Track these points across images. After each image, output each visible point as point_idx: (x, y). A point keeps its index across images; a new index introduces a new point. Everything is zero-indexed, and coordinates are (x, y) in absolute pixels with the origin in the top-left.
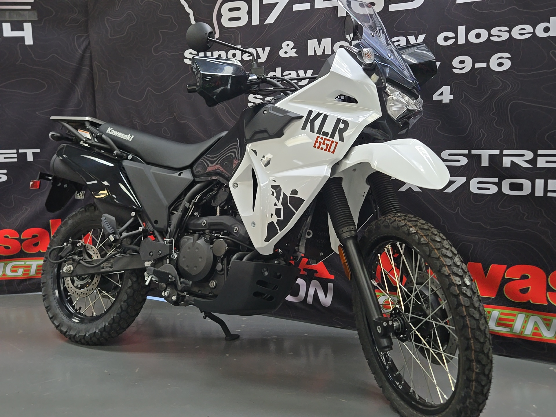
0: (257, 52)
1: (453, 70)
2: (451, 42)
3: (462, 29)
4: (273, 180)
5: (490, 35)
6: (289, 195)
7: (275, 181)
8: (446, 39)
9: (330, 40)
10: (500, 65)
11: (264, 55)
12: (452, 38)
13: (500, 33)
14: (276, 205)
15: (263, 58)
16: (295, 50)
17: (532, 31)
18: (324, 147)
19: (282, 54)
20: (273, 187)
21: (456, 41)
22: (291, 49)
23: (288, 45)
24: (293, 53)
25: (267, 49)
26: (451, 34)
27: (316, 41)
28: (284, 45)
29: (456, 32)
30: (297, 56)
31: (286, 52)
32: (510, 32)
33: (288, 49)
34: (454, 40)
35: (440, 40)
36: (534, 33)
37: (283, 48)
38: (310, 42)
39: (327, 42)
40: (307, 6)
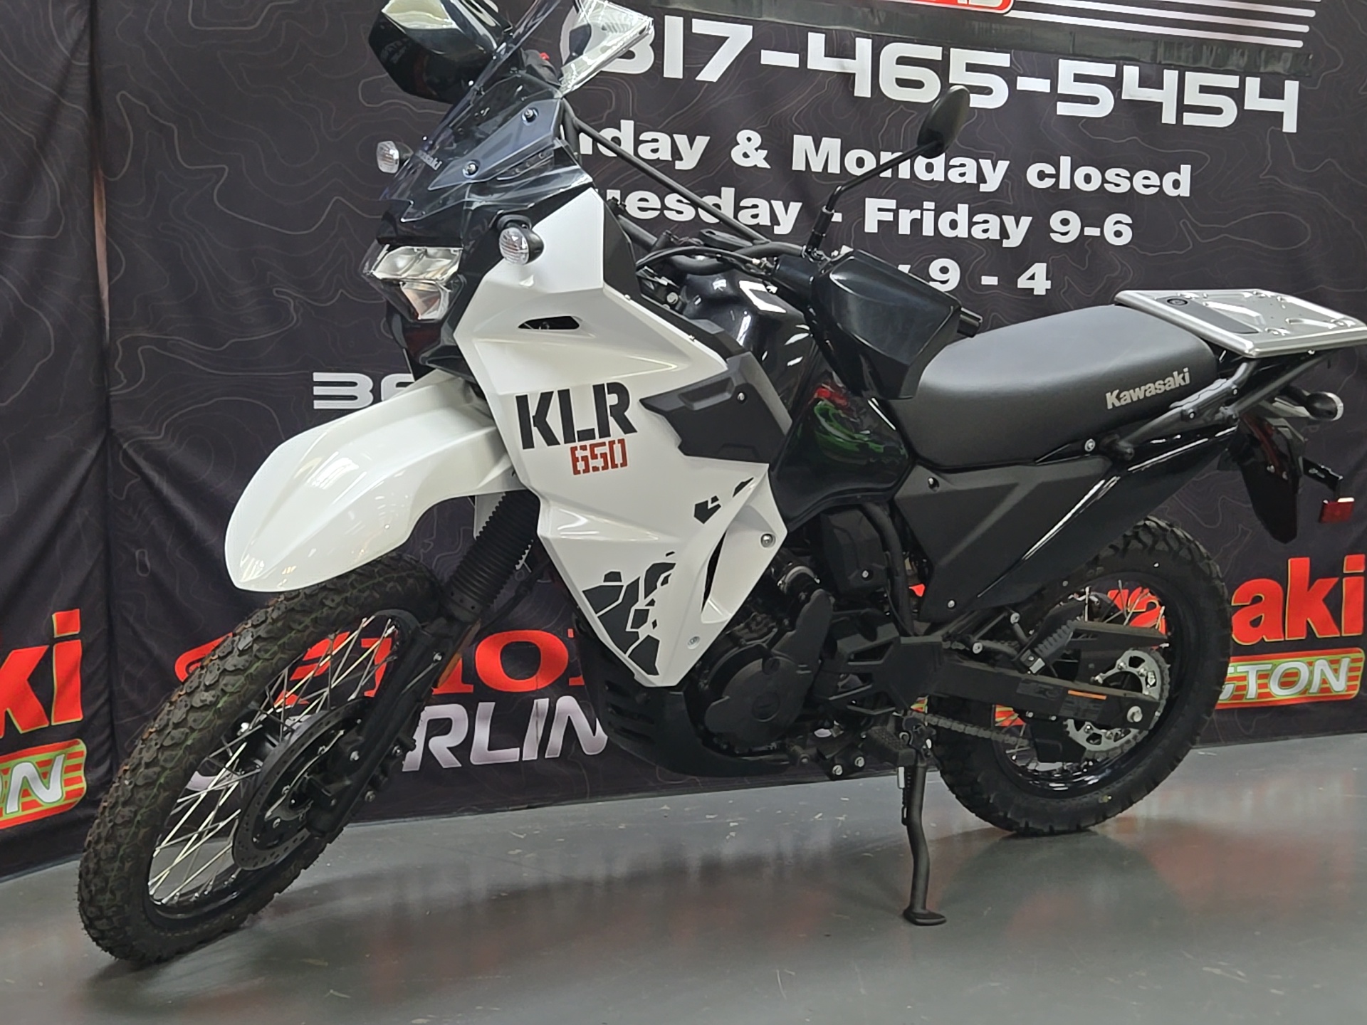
0: (674, 144)
1: (1052, 235)
2: (1048, 182)
3: (1065, 162)
5: (1104, 181)
8: (1042, 176)
9: (837, 142)
10: (1118, 234)
11: (691, 152)
12: (1050, 176)
13: (1118, 180)
15: (689, 160)
16: (765, 152)
17: (1159, 184)
19: (736, 156)
21: (1057, 183)
22: (757, 149)
23: (749, 139)
24: (759, 159)
25: (702, 142)
26: (1049, 169)
27: (809, 139)
28: (742, 136)
29: (1057, 166)
30: (768, 167)
31: (746, 155)
32: (1130, 179)
33: (749, 148)
34: (1054, 180)
35: (1032, 174)
36: (1161, 186)
37: (738, 144)
38: (798, 139)
39: (832, 145)
40: (791, 60)
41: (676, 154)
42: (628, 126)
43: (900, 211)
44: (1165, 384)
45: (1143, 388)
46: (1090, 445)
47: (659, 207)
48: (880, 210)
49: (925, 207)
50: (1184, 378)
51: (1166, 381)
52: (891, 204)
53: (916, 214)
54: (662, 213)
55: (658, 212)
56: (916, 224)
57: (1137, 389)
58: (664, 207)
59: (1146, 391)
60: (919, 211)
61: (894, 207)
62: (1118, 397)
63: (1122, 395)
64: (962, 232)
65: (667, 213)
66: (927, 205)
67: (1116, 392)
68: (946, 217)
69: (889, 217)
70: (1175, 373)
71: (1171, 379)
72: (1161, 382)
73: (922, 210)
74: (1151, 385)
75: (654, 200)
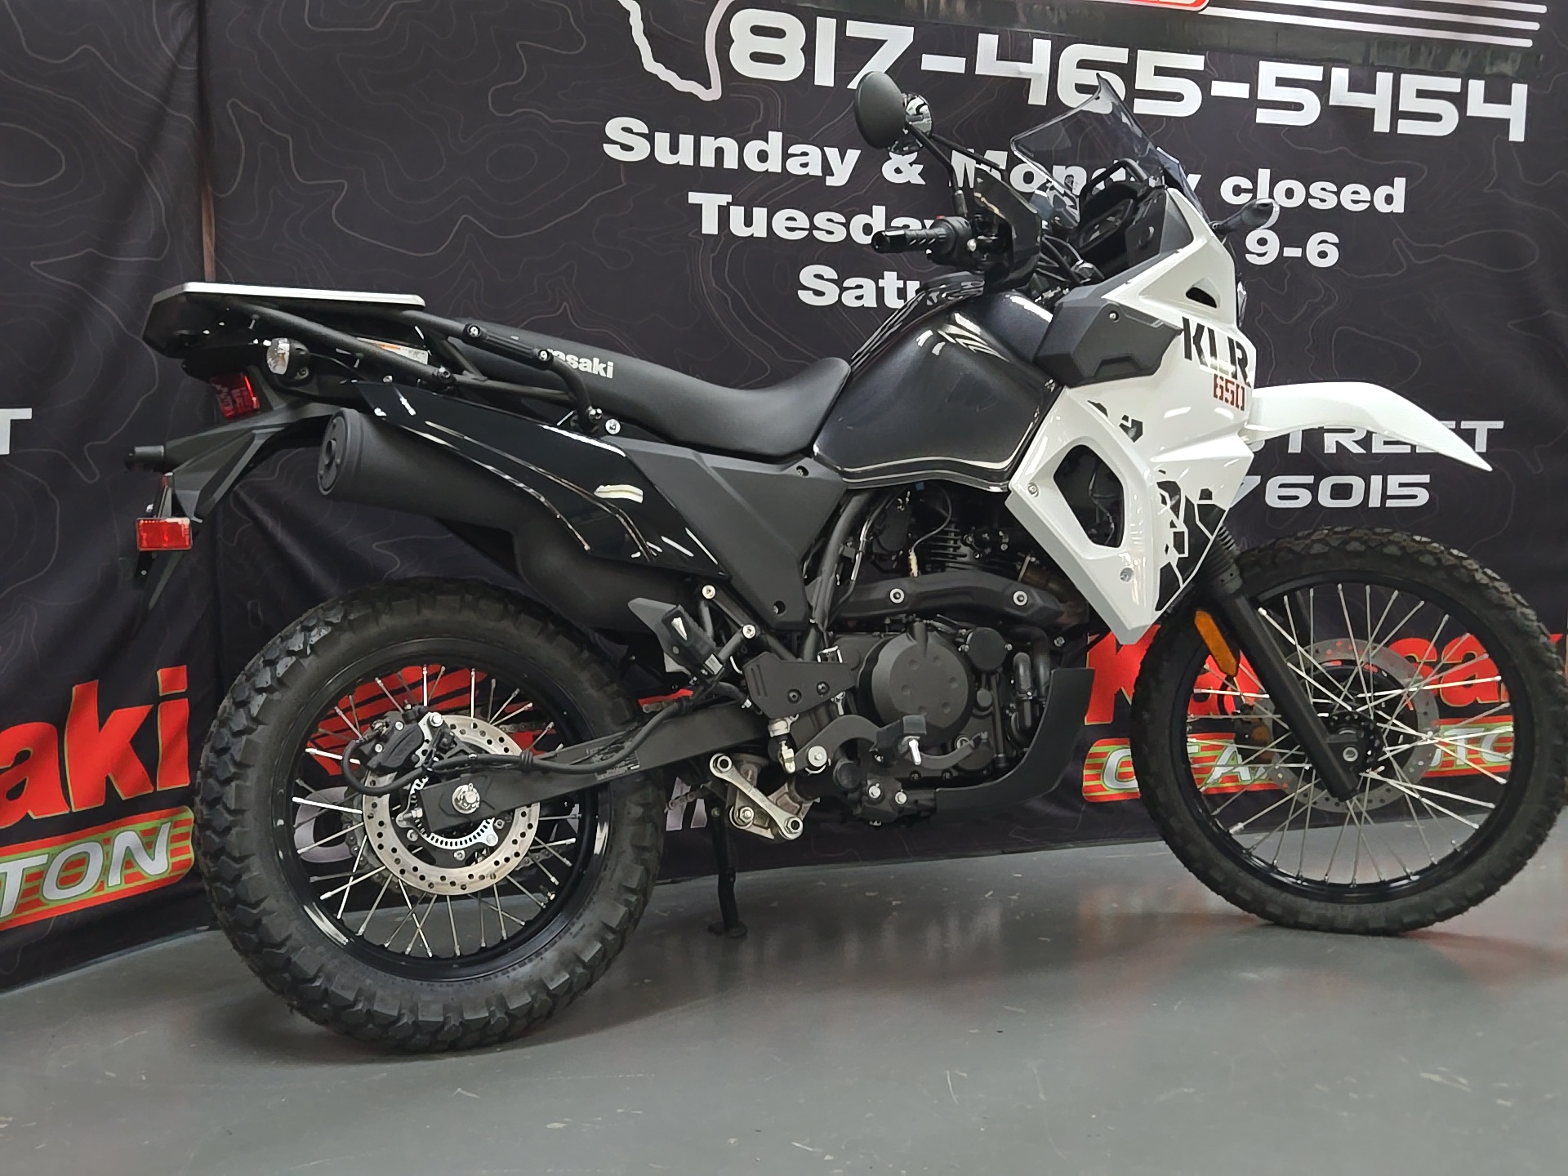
0: (825, 158)
1: (1247, 256)
2: (1244, 198)
3: (1264, 175)
4: (1160, 471)
5: (1308, 196)
6: (1196, 501)
7: (1164, 472)
8: (1237, 191)
9: (1003, 155)
10: (1323, 255)
11: (843, 168)
12: (1247, 191)
13: (1323, 195)
14: (1173, 525)
15: (840, 176)
16: (920, 167)
17: (1369, 199)
18: (1228, 396)
19: (888, 172)
20: (1161, 485)
21: (1255, 197)
24: (914, 175)
25: (853, 155)
26: (1245, 183)
29: (1254, 181)
30: (925, 183)
31: (897, 171)
32: (1338, 194)
34: (1251, 195)
35: (1226, 190)
36: (1372, 202)
37: (891, 159)
38: (955, 158)
39: (996, 159)
40: (956, 65)
41: (826, 168)
42: (775, 137)
47: (808, 227)
54: (811, 233)
55: (807, 232)
58: (813, 227)
75: (802, 220)
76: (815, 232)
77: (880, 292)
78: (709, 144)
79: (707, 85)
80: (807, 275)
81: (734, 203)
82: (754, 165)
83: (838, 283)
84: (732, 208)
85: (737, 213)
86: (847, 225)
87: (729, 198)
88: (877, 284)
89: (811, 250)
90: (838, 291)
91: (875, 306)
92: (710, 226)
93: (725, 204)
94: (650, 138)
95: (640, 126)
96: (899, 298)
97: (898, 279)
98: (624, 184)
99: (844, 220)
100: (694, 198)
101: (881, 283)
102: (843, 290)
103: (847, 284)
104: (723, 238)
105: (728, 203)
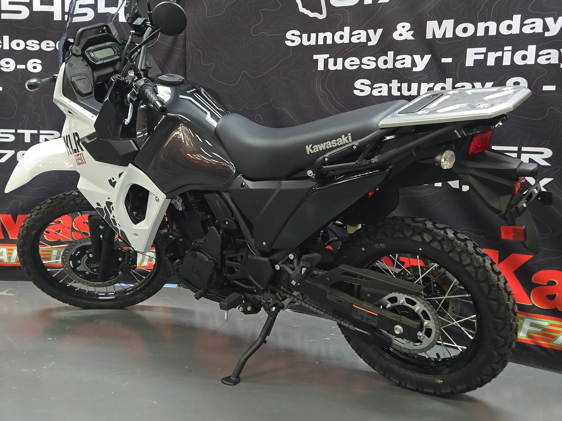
0: (368, 34)
9: (452, 21)
11: (375, 37)
15: (375, 40)
16: (412, 32)
19: (396, 36)
22: (407, 31)
23: (403, 27)
24: (409, 36)
25: (380, 31)
27: (436, 22)
28: (399, 26)
30: (414, 39)
31: (401, 35)
33: (403, 31)
37: (397, 30)
38: (429, 23)
39: (448, 24)
41: (369, 39)
42: (347, 29)
43: (489, 53)
44: (337, 142)
45: (324, 144)
46: (310, 173)
47: (359, 63)
48: (475, 54)
49: (505, 50)
50: (348, 139)
51: (338, 140)
52: (484, 50)
53: (499, 54)
54: (360, 66)
55: (359, 66)
56: (499, 60)
57: (322, 144)
58: (361, 63)
59: (326, 145)
60: (501, 52)
61: (485, 52)
62: (312, 148)
63: (314, 147)
64: (530, 61)
65: (363, 66)
66: (506, 48)
67: (311, 145)
68: (519, 54)
69: (482, 57)
70: (343, 136)
71: (340, 139)
72: (335, 141)
73: (503, 51)
74: (329, 142)
75: (357, 61)
76: (362, 66)
77: (390, 89)
78: (321, 35)
79: (321, 13)
80: (357, 84)
81: (330, 57)
82: (338, 41)
83: (371, 86)
84: (329, 59)
85: (331, 61)
86: (376, 62)
87: (328, 55)
88: (388, 85)
89: (360, 73)
90: (370, 89)
91: (387, 95)
92: (321, 67)
93: (327, 58)
94: (301, 37)
95: (297, 33)
96: (398, 91)
97: (398, 83)
98: (292, 55)
99: (375, 59)
100: (315, 57)
101: (390, 85)
102: (373, 89)
103: (374, 86)
104: (325, 72)
105: (328, 57)
